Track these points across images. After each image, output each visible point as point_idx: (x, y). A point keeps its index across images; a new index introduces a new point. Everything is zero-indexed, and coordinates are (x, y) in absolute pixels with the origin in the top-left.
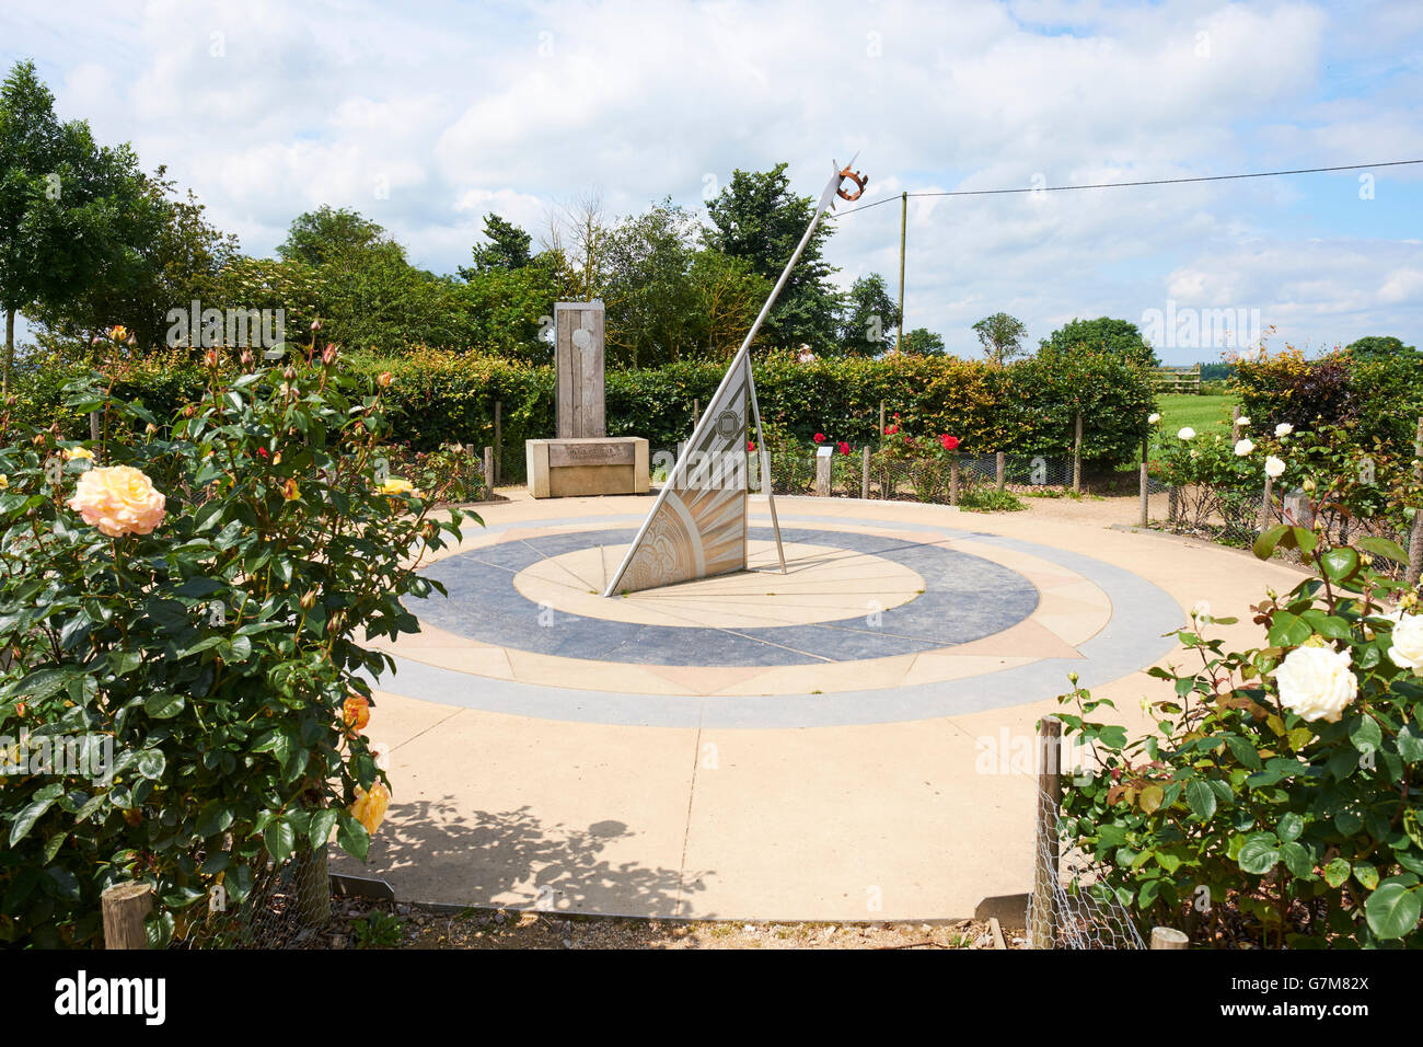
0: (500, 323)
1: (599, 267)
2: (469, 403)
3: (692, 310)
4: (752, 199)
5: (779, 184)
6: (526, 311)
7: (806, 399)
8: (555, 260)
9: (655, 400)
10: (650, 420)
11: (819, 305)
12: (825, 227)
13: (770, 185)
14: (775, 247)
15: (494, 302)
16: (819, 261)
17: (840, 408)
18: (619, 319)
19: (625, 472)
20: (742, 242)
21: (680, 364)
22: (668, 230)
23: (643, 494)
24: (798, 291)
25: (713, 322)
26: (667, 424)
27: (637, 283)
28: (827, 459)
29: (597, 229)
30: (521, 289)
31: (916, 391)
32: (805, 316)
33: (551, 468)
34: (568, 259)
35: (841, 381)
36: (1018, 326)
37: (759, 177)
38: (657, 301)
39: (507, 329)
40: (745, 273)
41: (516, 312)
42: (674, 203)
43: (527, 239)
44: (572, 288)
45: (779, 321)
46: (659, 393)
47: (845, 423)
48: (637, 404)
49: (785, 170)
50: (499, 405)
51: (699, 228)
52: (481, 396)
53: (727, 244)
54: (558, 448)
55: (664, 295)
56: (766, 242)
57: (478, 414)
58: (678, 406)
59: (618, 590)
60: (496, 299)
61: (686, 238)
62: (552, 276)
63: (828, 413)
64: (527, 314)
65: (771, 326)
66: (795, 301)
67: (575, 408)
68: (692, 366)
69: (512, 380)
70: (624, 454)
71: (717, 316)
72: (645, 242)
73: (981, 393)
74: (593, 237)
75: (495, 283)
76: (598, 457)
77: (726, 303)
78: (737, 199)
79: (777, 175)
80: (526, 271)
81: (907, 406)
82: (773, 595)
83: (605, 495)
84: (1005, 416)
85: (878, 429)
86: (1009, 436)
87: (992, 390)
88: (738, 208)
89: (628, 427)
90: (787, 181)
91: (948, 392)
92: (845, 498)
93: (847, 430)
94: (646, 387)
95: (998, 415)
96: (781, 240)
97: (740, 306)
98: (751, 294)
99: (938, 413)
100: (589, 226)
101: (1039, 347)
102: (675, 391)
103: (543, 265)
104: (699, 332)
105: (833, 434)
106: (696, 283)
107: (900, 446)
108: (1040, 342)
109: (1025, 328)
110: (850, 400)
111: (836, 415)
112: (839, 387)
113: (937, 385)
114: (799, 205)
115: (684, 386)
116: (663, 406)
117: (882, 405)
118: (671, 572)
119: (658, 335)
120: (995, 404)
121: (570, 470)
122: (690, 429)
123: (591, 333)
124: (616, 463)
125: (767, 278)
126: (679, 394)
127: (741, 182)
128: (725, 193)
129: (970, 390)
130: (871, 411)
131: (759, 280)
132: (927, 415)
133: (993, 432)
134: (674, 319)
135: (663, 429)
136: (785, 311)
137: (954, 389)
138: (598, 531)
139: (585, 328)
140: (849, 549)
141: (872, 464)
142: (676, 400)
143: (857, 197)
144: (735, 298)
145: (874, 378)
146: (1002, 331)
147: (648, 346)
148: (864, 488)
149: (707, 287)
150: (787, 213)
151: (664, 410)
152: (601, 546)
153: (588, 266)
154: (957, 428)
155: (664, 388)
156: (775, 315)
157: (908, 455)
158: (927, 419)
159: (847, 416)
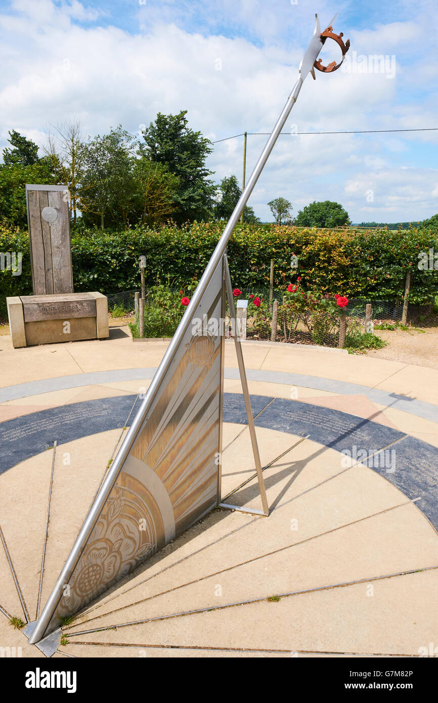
0: (18, 198)
1: (79, 166)
3: (135, 193)
4: (167, 130)
5: (182, 123)
8: (54, 162)
9: (112, 258)
10: (109, 273)
11: (205, 192)
12: (207, 149)
13: (177, 123)
14: (180, 159)
15: (14, 185)
16: (203, 168)
18: (92, 197)
19: (90, 323)
20: (162, 155)
21: (130, 231)
22: (119, 145)
23: (105, 339)
24: (193, 184)
25: (147, 200)
26: (122, 275)
27: (102, 175)
28: (245, 310)
29: (78, 142)
30: (31, 177)
31: (296, 254)
32: (197, 198)
33: (26, 323)
34: (61, 161)
35: (244, 246)
36: (289, 204)
37: (170, 117)
38: (114, 187)
40: (164, 173)
42: (123, 129)
43: (36, 148)
44: (63, 177)
45: (183, 200)
46: (116, 253)
47: (246, 275)
48: (99, 261)
49: (186, 114)
51: (138, 144)
53: (153, 156)
54: (30, 306)
55: (118, 184)
56: (175, 156)
58: (131, 262)
59: (56, 621)
61: (130, 150)
62: (51, 171)
63: (234, 268)
65: (179, 203)
66: (192, 189)
67: (47, 271)
68: (138, 233)
70: (87, 309)
71: (148, 196)
72: (106, 152)
73: (341, 257)
74: (75, 148)
75: (14, 174)
76: (66, 312)
77: (153, 189)
78: (158, 130)
79: (181, 117)
80: (35, 166)
81: (290, 264)
82: (276, 599)
83: (73, 341)
84: (357, 272)
85: (269, 279)
86: (359, 286)
87: (346, 254)
88: (159, 135)
89: (93, 278)
90: (186, 121)
91: (319, 255)
92: (258, 339)
93: (247, 280)
94: (106, 249)
95: (352, 272)
96: (183, 154)
97: (161, 191)
98: (167, 185)
99: (311, 270)
100: (72, 141)
101: (298, 214)
102: (127, 252)
103: (46, 163)
104: (139, 205)
105: (238, 283)
106: (136, 177)
107: (300, 302)
108: (299, 212)
109: (292, 205)
110: (250, 259)
111: (240, 270)
112: (243, 250)
113: (311, 250)
114: (194, 137)
115: (133, 248)
116: (119, 263)
117: (272, 263)
118: (132, 555)
119: (116, 206)
120: (350, 264)
121: (43, 323)
122: (138, 279)
123: (58, 210)
124: (82, 316)
125: (176, 175)
126: (129, 254)
127: (161, 120)
128: (152, 126)
129: (334, 254)
130: (264, 267)
131: (172, 177)
132: (303, 271)
133: (347, 283)
134: (125, 198)
135: (119, 278)
136: (186, 195)
137: (323, 253)
138: (57, 408)
139: (52, 206)
140: (305, 435)
141: (279, 314)
142: (128, 259)
143: (335, 68)
144: (159, 187)
145: (266, 244)
146: (281, 206)
147: (109, 212)
148: (273, 332)
149: (143, 179)
150: (187, 140)
151: (119, 266)
152: (55, 442)
153: (73, 165)
154: (324, 280)
155: (118, 250)
156: (181, 197)
157: (306, 309)
158: (304, 273)
159: (248, 270)
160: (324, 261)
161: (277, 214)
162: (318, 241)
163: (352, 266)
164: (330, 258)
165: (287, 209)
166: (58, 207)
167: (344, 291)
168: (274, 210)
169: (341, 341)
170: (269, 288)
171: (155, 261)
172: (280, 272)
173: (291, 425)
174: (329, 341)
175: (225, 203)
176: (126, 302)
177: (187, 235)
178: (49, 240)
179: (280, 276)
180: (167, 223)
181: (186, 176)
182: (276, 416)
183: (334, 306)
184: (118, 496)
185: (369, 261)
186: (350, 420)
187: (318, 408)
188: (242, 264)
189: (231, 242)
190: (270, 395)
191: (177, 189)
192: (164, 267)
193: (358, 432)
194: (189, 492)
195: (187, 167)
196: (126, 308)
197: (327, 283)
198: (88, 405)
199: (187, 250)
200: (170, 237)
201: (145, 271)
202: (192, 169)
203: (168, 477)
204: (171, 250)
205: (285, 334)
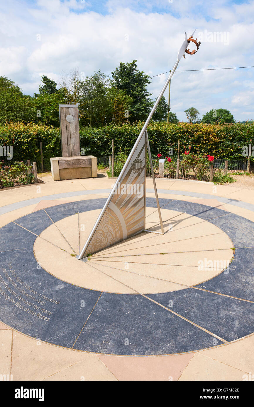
0: (47, 111)
1: (78, 93)
2: (30, 143)
3: (108, 107)
4: (126, 72)
5: (134, 67)
6: (56, 108)
7: (152, 139)
8: (65, 91)
9: (98, 140)
10: (96, 147)
11: (146, 105)
12: (148, 81)
13: (131, 67)
14: (133, 87)
15: (45, 105)
16: (146, 91)
17: (164, 143)
18: (85, 110)
19: (88, 169)
20: (122, 85)
21: (107, 127)
22: (100, 81)
23: (95, 178)
24: (140, 101)
25: (114, 110)
26: (103, 149)
27: (90, 98)
28: (163, 164)
29: (78, 80)
30: (54, 100)
31: (191, 137)
32: (142, 109)
33: (60, 169)
34: (69, 91)
35: (164, 133)
36: (197, 111)
37: (127, 64)
38: (97, 104)
39: (50, 113)
40: (124, 95)
41: (52, 108)
42: (101, 72)
43: (56, 84)
44: (70, 100)
45: (134, 110)
46: (100, 137)
47: (165, 148)
48: (92, 142)
49: (136, 62)
50: (41, 143)
51: (109, 80)
52: (34, 140)
53: (118, 86)
54: (62, 161)
55: (99, 103)
56: (130, 85)
57: (34, 147)
58: (107, 142)
59: (86, 254)
60: (46, 104)
61: (105, 84)
62: (64, 96)
63: (159, 144)
64: (56, 109)
65: (132, 112)
66: (139, 104)
67: (68, 145)
68: (111, 127)
69: (46, 134)
70: (87, 163)
72: (93, 85)
73: (215, 138)
74: (76, 84)
75: (45, 99)
77: (118, 105)
78: (121, 72)
79: (133, 64)
80: (56, 94)
81: (188, 142)
82: (163, 254)
83: (81, 179)
84: (223, 146)
85: (177, 150)
86: (225, 153)
87: (218, 136)
88: (121, 74)
89: (89, 150)
90: (136, 66)
91: (203, 137)
92: (170, 178)
93: (166, 150)
94: (95, 135)
95: (220, 145)
96: (135, 85)
97: (122, 106)
98: (125, 102)
99: (199, 145)
100: (75, 80)
101: (203, 117)
102: (105, 137)
103: (61, 92)
104: (110, 114)
105: (161, 152)
106: (109, 98)
107: (191, 159)
108: (203, 116)
109: (199, 112)
110: (167, 140)
111: (163, 145)
112: (164, 135)
113: (199, 134)
114: (140, 74)
115: (108, 135)
116: (101, 142)
117: (179, 142)
118: (111, 240)
119: (98, 115)
120: (220, 141)
121: (67, 170)
122: (111, 150)
123: (74, 116)
124: (85, 166)
125: (131, 97)
126: (107, 138)
127: (122, 66)
128: (117, 70)
129: (211, 136)
130: (175, 144)
131: (128, 98)
132: (195, 145)
133: (218, 151)
134: (102, 110)
135: (101, 150)
136: (136, 107)
137: (205, 136)
138: (77, 201)
139: (71, 114)
140: (185, 212)
141: (180, 166)
142: (106, 140)
143: (195, 52)
144: (121, 103)
145: (176, 132)
146: (192, 113)
147: (94, 118)
148: (177, 175)
149: (112, 99)
150: (136, 76)
151: (102, 144)
152: (78, 212)
153: (75, 93)
154: (206, 150)
155: (101, 136)
156: (133, 108)
157: (193, 163)
158: (195, 146)
159: (166, 145)
160: (206, 140)
161: (190, 117)
162: (203, 130)
163: (221, 142)
164: (209, 138)
165: (196, 114)
166: (74, 115)
167: (216, 155)
168: (188, 115)
169: (211, 179)
170: (177, 155)
171: (119, 141)
172: (183, 146)
173: (179, 208)
174: (205, 179)
175: (158, 111)
176: (105, 162)
177: (135, 128)
178: (69, 131)
179: (183, 148)
180: (125, 122)
181: (136, 97)
182: (172, 206)
183: (208, 161)
184: (106, 216)
185: (230, 139)
186: (206, 207)
187: (193, 203)
188: (163, 142)
189: (158, 131)
190: (171, 198)
191: (131, 104)
192: (123, 144)
193: (209, 212)
194: (133, 221)
195: (137, 92)
196: (105, 165)
197: (207, 151)
198: (90, 201)
199: (135, 136)
200: (126, 129)
201: (114, 146)
202: (139, 92)
203: (124, 213)
204: (127, 135)
205: (183, 175)
